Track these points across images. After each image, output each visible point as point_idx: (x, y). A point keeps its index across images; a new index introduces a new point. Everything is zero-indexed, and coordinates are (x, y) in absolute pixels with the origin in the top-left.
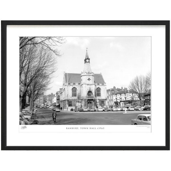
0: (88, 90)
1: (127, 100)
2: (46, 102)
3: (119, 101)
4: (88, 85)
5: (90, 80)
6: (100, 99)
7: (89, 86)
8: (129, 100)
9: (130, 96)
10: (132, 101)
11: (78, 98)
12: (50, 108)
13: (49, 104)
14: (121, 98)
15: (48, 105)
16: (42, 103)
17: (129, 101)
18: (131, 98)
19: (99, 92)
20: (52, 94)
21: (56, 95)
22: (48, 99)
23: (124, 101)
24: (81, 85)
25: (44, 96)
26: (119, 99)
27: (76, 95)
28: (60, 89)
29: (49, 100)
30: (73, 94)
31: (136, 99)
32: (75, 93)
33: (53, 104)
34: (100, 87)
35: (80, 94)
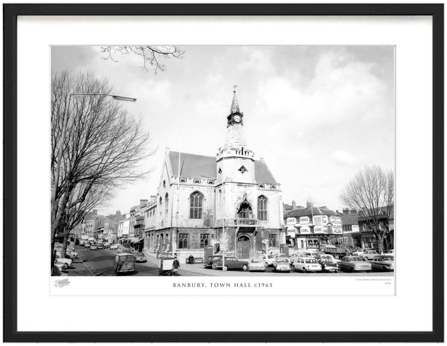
0: (241, 201)
1: (316, 232)
2: (103, 231)
3: (293, 235)
4: (240, 184)
5: (245, 170)
6: (266, 227)
7: (242, 189)
8: (322, 232)
9: (325, 222)
10: (328, 235)
11: (207, 223)
12: (112, 247)
13: (110, 237)
14: (298, 228)
15: (106, 239)
16: (92, 234)
17: (323, 235)
18: (326, 229)
19: (262, 208)
20: (118, 213)
21: (128, 216)
22: (107, 224)
23: (306, 236)
24: (216, 185)
25: (97, 218)
26: (294, 231)
27: (200, 214)
28: (141, 200)
29: (111, 228)
30: (191, 211)
31: (337, 231)
32: (198, 208)
33: (121, 238)
34: (266, 194)
35: (213, 211)
